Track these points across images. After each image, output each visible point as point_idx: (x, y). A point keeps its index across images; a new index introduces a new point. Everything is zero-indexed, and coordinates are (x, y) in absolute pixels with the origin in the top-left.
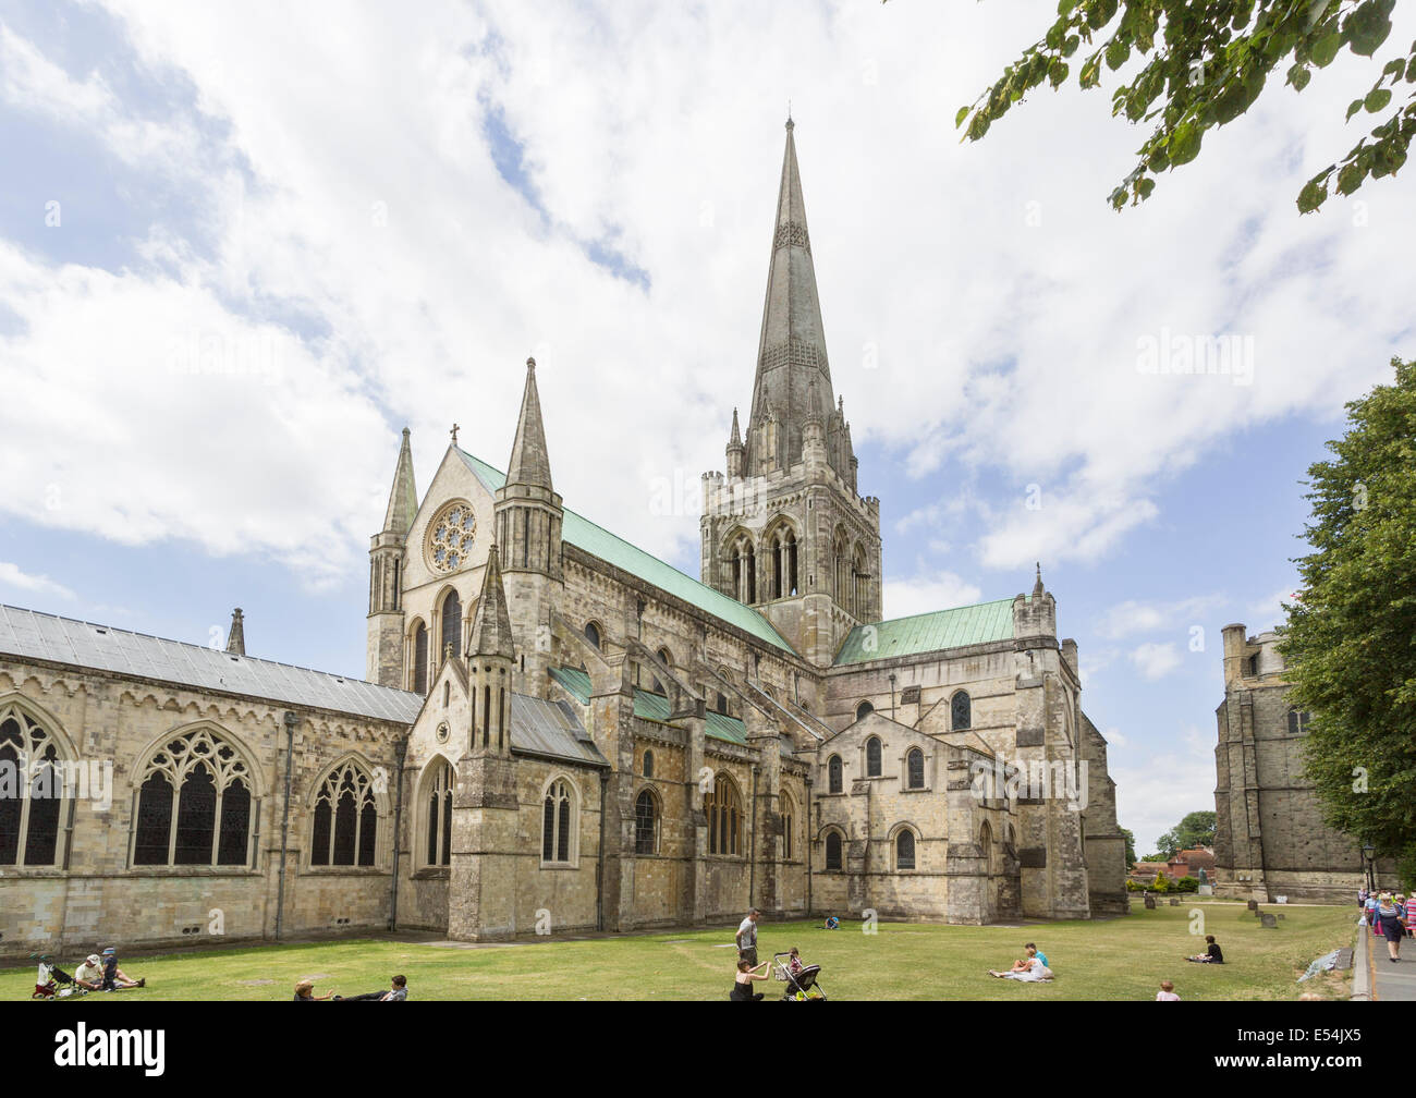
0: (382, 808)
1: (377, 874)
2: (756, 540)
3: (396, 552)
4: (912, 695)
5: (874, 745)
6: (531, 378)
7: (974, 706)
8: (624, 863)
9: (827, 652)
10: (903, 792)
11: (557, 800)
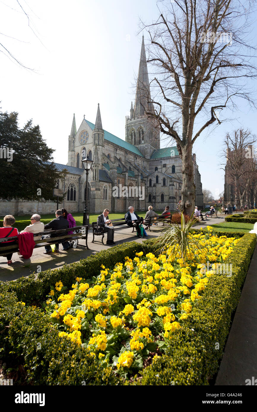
0: (77, 190)
1: (76, 202)
2: (136, 131)
3: (73, 139)
4: (165, 166)
5: (157, 177)
6: (99, 107)
7: (176, 168)
8: (115, 200)
9: (149, 156)
10: (162, 186)
11: (105, 189)
